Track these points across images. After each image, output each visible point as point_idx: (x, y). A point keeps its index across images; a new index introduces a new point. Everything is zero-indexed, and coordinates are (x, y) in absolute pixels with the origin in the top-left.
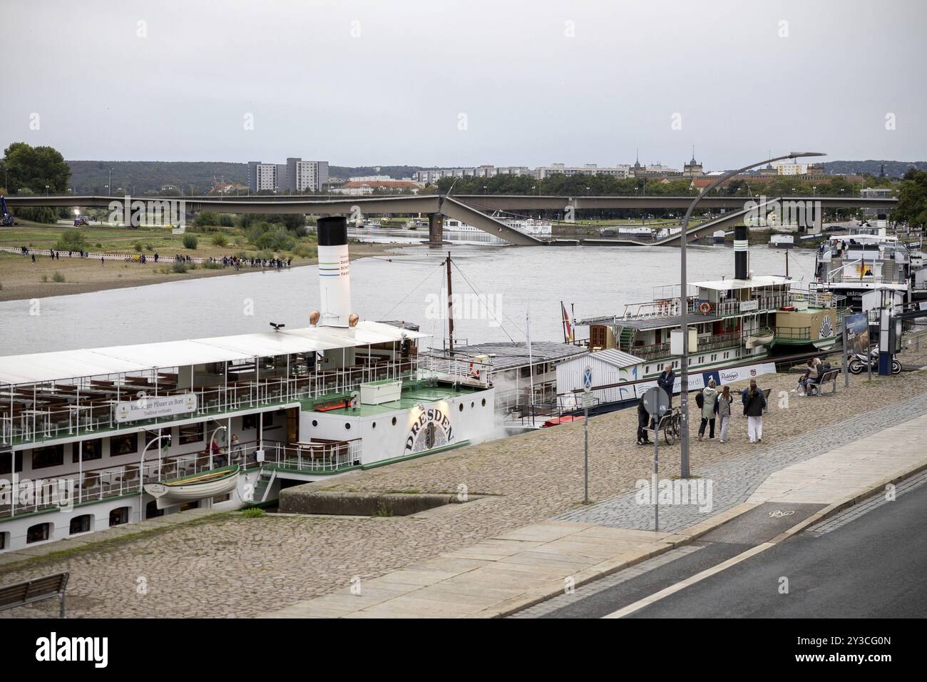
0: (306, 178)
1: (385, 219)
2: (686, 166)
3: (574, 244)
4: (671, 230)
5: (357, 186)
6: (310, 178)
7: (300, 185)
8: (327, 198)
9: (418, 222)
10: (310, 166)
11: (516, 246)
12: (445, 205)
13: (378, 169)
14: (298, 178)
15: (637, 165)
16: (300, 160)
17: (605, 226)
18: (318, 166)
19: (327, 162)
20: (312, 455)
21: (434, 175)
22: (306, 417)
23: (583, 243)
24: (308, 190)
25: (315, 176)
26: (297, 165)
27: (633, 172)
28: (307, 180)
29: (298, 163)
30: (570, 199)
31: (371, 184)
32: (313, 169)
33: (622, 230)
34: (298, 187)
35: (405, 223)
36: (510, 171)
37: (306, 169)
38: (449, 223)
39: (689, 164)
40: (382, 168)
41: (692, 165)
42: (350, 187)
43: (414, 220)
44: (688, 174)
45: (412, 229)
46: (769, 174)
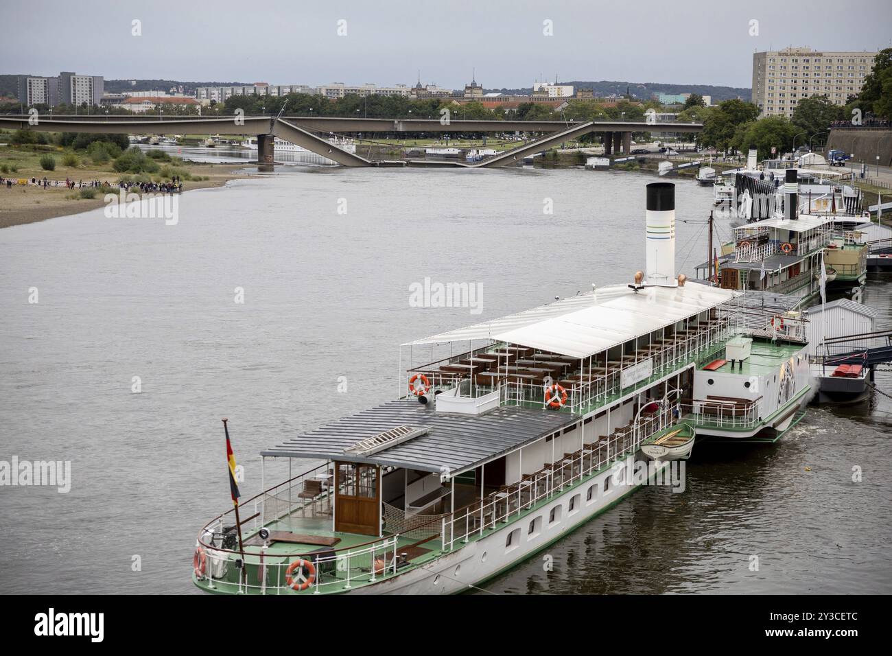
0: (80, 92)
1: (178, 136)
2: (467, 88)
3: (400, 165)
4: (480, 151)
5: (139, 101)
6: (85, 93)
7: (75, 100)
8: (159, 119)
9: (217, 140)
10: (84, 80)
11: (345, 167)
12: (276, 126)
13: (134, 83)
14: (72, 92)
15: (419, 85)
16: (74, 74)
17: (408, 146)
18: (92, 81)
19: (102, 77)
20: (734, 413)
21: (213, 92)
22: (700, 377)
23: (409, 164)
24: (84, 105)
25: (90, 91)
26: (72, 80)
27: (414, 93)
28: (81, 96)
29: (72, 77)
30: (396, 122)
31: (153, 100)
32: (88, 83)
33: (429, 151)
34: (72, 101)
35: (201, 140)
36: (291, 89)
37: (80, 83)
38: (250, 141)
39: (470, 86)
40: (138, 82)
41: (473, 87)
42: (131, 103)
43: (212, 138)
44: (469, 95)
45: (210, 146)
46: (541, 95)
